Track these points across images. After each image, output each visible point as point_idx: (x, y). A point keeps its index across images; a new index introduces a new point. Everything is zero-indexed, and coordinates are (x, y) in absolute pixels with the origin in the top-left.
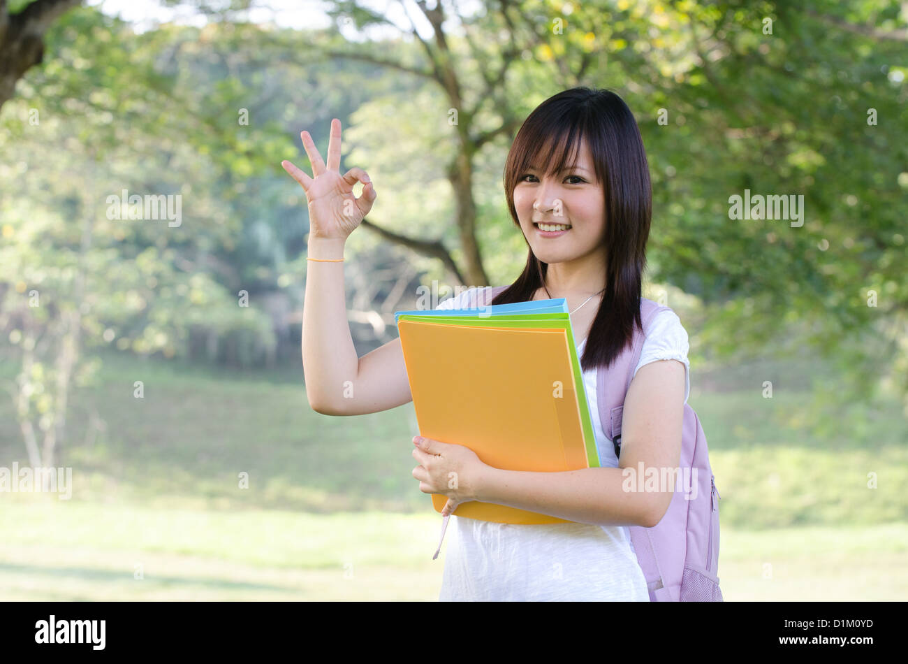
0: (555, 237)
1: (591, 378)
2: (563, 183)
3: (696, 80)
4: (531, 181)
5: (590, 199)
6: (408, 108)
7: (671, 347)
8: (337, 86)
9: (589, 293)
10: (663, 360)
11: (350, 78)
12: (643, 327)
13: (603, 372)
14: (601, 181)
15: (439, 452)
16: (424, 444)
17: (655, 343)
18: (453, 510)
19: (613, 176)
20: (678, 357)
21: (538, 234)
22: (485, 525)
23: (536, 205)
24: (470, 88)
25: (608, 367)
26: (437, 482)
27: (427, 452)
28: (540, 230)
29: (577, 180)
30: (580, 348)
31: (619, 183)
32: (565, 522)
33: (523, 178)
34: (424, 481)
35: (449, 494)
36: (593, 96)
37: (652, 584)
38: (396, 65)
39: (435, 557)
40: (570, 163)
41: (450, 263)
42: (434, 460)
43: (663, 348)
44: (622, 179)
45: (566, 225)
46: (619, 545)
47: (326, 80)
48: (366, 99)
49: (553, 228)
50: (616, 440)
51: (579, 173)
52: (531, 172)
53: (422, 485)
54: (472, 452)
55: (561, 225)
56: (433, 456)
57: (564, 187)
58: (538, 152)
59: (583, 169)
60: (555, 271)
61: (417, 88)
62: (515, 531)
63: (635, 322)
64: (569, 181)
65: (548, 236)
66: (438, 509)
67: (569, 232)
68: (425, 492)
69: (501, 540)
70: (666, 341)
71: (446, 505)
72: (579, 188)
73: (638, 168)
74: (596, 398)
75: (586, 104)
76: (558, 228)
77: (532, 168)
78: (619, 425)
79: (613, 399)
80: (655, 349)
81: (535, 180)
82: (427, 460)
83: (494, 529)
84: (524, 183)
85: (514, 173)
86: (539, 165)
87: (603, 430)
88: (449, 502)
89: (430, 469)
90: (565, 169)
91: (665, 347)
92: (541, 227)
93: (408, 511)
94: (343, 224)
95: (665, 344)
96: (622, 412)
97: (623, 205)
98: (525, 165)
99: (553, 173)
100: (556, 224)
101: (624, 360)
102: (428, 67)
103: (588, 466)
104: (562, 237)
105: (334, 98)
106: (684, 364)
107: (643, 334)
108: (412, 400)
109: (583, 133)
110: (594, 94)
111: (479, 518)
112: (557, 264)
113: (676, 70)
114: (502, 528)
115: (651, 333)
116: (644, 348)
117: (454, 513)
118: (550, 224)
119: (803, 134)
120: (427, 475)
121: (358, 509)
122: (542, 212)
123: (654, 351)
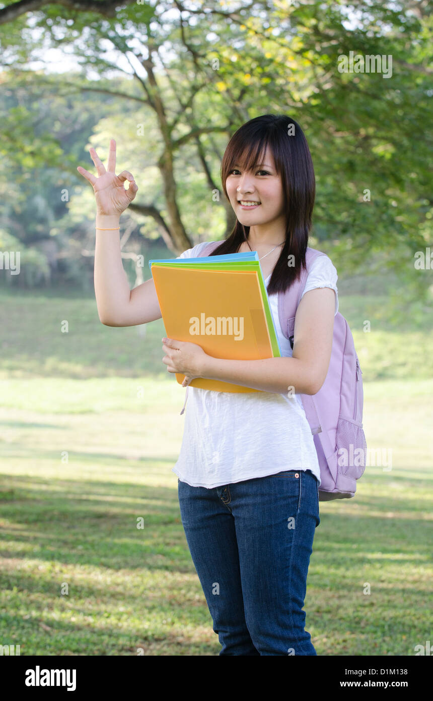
0: (251, 209)
1: (274, 301)
2: (256, 175)
3: (314, 102)
4: (236, 174)
5: (272, 186)
6: (129, 121)
7: (325, 279)
8: (87, 110)
9: (273, 245)
10: (319, 288)
11: (94, 104)
12: (307, 266)
13: (282, 296)
14: (280, 174)
15: (178, 347)
16: (169, 343)
17: (315, 277)
18: (189, 383)
19: (288, 170)
20: (330, 286)
21: (240, 207)
22: (209, 392)
23: (239, 189)
24: (170, 109)
25: (285, 292)
26: (177, 366)
27: (171, 348)
28: (242, 205)
29: (265, 173)
30: (266, 281)
31: (291, 175)
32: (258, 391)
33: (231, 173)
34: (170, 365)
35: (186, 373)
36: (277, 120)
37: (315, 430)
38: (124, 95)
39: (182, 413)
40: (260, 162)
41: (160, 219)
42: (175, 353)
43: (319, 280)
44: (294, 174)
45: (258, 202)
46: (293, 406)
47: (78, 106)
48: (103, 117)
49: (249, 204)
50: (291, 339)
51: (265, 168)
52: (236, 168)
53: (169, 368)
54: (199, 347)
55: (254, 202)
56: (175, 350)
57: (257, 178)
58: (240, 156)
59: (267, 166)
60: (254, 231)
61: (137, 109)
62: (227, 397)
63: (302, 265)
64: (259, 174)
65: (246, 209)
66: (180, 382)
67: (260, 206)
68: (171, 372)
69: (218, 403)
70: (322, 275)
71: (184, 380)
72: (265, 179)
73: (305, 165)
74: (277, 311)
75: (271, 125)
76: (253, 204)
77: (237, 166)
78: (292, 329)
79: (288, 313)
80: (315, 281)
81: (238, 173)
82: (171, 353)
83: (214, 395)
84: (232, 175)
85: (226, 169)
86: (241, 164)
87: (283, 333)
88: (186, 378)
89: (173, 358)
90: (258, 166)
91: (321, 279)
92: (242, 203)
93: (135, 376)
94: (117, 206)
95: (321, 278)
96: (294, 321)
97: (294, 188)
98: (232, 164)
99: (250, 169)
100: (251, 202)
101: (295, 288)
102: (144, 96)
103: (273, 356)
104: (256, 209)
105: (84, 117)
106: (334, 291)
107: (307, 272)
108: (161, 317)
109: (268, 143)
110: (278, 118)
111: (204, 387)
112: (255, 226)
113: (304, 95)
114: (219, 396)
115: (312, 271)
116: (308, 280)
117: (189, 385)
118: (247, 201)
119: (382, 134)
120: (171, 362)
121: (103, 376)
122: (242, 193)
123: (314, 282)
